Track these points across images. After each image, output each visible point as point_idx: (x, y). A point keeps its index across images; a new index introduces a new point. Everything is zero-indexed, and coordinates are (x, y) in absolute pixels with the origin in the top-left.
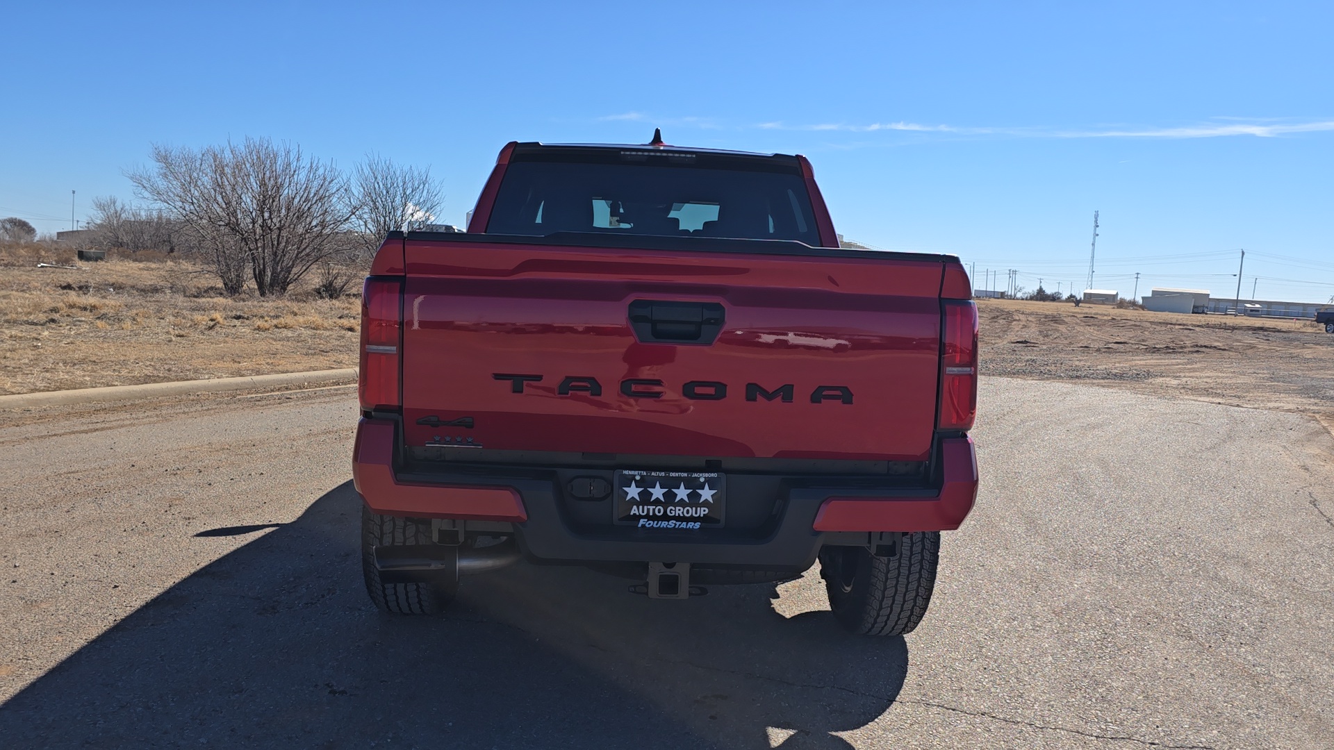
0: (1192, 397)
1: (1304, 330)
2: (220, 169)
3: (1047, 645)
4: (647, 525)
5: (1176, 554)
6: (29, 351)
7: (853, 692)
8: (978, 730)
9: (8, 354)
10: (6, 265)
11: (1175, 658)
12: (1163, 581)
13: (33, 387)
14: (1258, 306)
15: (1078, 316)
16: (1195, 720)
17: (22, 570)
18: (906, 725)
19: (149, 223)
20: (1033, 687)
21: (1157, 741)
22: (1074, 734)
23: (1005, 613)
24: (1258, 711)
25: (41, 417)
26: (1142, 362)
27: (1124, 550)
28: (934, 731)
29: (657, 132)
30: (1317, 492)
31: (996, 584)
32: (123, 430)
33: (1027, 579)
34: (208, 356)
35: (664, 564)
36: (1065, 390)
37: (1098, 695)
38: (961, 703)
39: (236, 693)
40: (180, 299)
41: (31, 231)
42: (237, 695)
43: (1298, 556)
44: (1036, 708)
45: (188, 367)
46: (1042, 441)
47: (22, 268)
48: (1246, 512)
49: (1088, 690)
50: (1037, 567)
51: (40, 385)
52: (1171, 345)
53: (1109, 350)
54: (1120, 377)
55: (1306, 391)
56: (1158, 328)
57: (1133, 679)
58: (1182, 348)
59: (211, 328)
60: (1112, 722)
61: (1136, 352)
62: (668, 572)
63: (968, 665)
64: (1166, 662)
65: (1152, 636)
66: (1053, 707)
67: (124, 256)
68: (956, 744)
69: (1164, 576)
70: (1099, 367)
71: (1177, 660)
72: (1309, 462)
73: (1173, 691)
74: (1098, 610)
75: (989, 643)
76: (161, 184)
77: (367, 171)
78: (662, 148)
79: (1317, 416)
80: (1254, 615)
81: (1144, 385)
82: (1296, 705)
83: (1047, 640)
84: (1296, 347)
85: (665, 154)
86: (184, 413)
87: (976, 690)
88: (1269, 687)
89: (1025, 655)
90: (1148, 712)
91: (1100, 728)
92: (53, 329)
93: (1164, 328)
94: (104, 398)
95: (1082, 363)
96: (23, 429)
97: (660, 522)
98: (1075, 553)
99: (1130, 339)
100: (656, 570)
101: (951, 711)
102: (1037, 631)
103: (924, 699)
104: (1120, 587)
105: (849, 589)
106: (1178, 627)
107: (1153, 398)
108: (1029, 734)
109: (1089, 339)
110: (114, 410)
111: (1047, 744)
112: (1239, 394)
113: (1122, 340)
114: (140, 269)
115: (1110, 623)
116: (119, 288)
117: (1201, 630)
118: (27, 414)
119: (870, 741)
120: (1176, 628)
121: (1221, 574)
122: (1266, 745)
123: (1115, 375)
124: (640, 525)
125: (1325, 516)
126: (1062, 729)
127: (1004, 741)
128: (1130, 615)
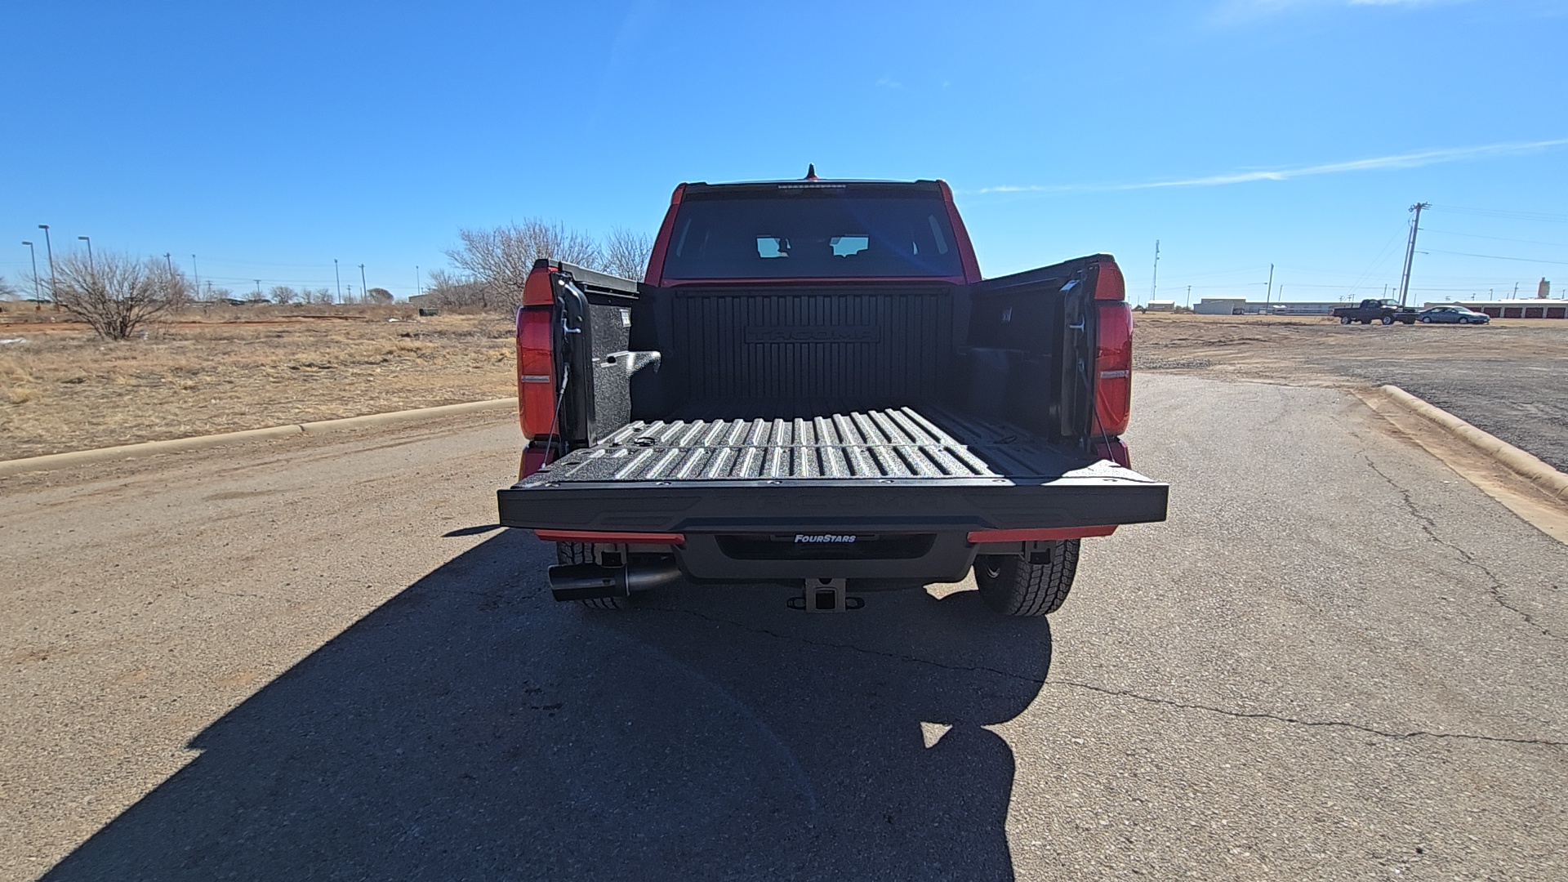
0: (1247, 380)
1: (1323, 323)
2: (507, 242)
3: (1172, 615)
4: (803, 540)
5: (1269, 518)
6: (363, 384)
7: (1001, 673)
8: (1123, 711)
9: (347, 388)
10: (367, 322)
11: (1291, 624)
12: (1263, 545)
13: (358, 412)
14: (1283, 307)
15: (1148, 320)
16: (1326, 693)
17: (299, 572)
18: (1054, 708)
19: (469, 286)
20: (1166, 661)
21: (1295, 718)
22: (1214, 712)
23: (1130, 583)
24: (1383, 679)
25: (362, 436)
26: (1202, 354)
27: (1223, 516)
28: (1082, 715)
29: (811, 167)
30: (1371, 454)
31: (1118, 554)
32: (420, 443)
33: (1144, 549)
34: (494, 382)
35: (820, 579)
36: (1147, 379)
37: (1228, 667)
38: (1102, 681)
39: (442, 695)
40: (484, 341)
41: (390, 297)
42: (443, 698)
43: (1374, 516)
44: (1174, 684)
45: (478, 391)
46: (1136, 422)
47: (379, 323)
48: (1318, 476)
49: (1218, 662)
50: (1151, 536)
51: (365, 410)
52: (1222, 339)
53: (1175, 346)
54: (1188, 365)
55: (1336, 371)
56: (1211, 327)
57: (1258, 648)
58: (1231, 341)
59: (500, 360)
60: (1247, 697)
61: (1195, 346)
62: (825, 588)
63: (1104, 640)
64: (1284, 628)
65: (1266, 602)
66: (1189, 682)
67: (452, 311)
68: (1103, 729)
69: (1263, 540)
70: (1170, 359)
71: (1294, 626)
72: (1357, 430)
73: (1298, 660)
74: (1212, 577)
75: (1120, 615)
76: (467, 256)
77: (613, 238)
78: (816, 181)
79: (1351, 390)
80: (1353, 576)
81: (1207, 372)
82: (1417, 671)
83: (1172, 610)
84: (1321, 336)
85: (818, 186)
86: (470, 427)
87: (1114, 666)
88: (1386, 652)
89: (1155, 627)
90: (1280, 684)
91: (1238, 705)
92: (385, 366)
93: (1215, 327)
94: (412, 419)
95: (1156, 356)
96: (346, 445)
97: (816, 537)
98: (1181, 521)
99: (1190, 336)
100: (813, 586)
101: (1094, 691)
102: (1161, 600)
103: (1068, 678)
104: (1226, 553)
105: (995, 574)
106: (1287, 591)
107: (1217, 382)
108: (1172, 715)
109: (1157, 337)
110: (418, 427)
111: (1190, 726)
112: (1285, 375)
113: (1184, 337)
114: (462, 320)
115: (1225, 589)
116: (441, 334)
117: (1309, 593)
118: (353, 433)
119: (1021, 729)
120: (1285, 593)
121: (1312, 536)
122: (1401, 718)
123: (1184, 365)
124: (796, 541)
125: (1385, 477)
126: (1202, 707)
127: (1148, 723)
128: (1242, 580)
